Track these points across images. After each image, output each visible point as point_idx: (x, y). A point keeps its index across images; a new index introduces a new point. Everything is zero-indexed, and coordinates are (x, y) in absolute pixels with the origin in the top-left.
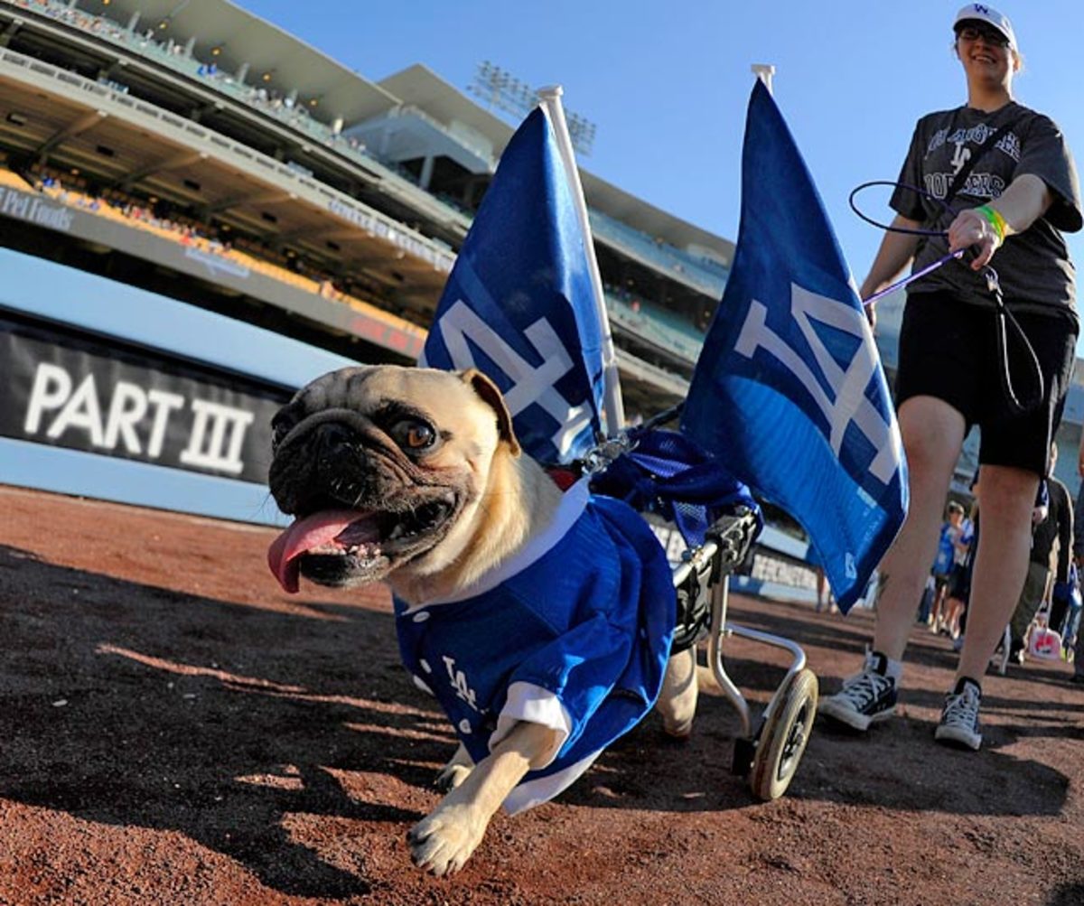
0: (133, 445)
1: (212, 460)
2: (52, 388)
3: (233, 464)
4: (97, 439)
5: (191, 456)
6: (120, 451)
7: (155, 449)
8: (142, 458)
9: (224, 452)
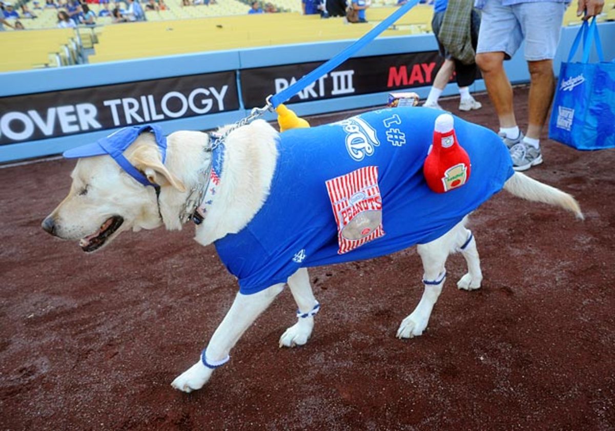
0: (314, 95)
1: (343, 91)
2: (282, 85)
3: (351, 90)
4: (302, 97)
5: (335, 92)
6: (311, 99)
7: (322, 94)
8: (319, 98)
9: (347, 87)
